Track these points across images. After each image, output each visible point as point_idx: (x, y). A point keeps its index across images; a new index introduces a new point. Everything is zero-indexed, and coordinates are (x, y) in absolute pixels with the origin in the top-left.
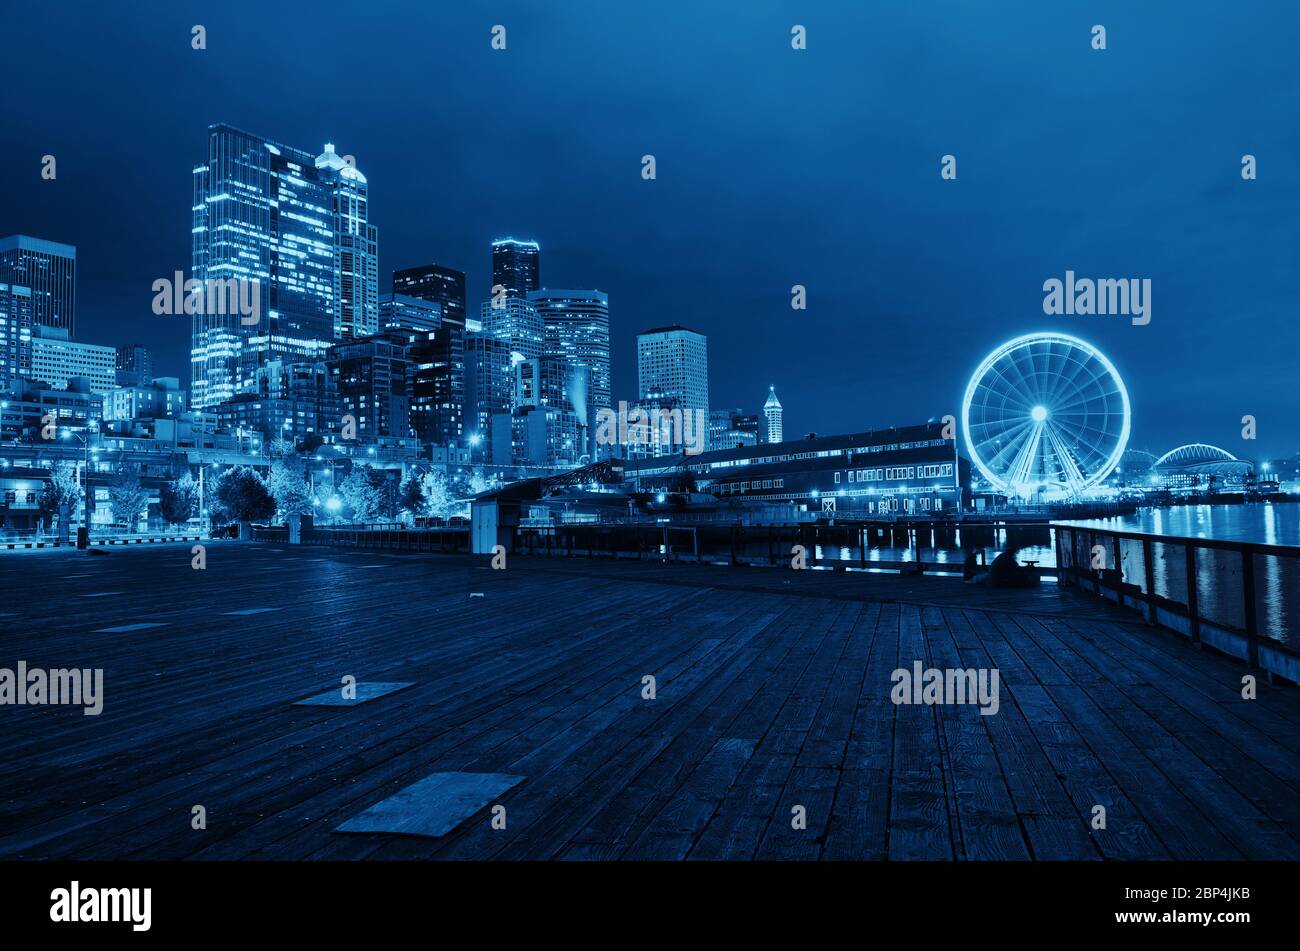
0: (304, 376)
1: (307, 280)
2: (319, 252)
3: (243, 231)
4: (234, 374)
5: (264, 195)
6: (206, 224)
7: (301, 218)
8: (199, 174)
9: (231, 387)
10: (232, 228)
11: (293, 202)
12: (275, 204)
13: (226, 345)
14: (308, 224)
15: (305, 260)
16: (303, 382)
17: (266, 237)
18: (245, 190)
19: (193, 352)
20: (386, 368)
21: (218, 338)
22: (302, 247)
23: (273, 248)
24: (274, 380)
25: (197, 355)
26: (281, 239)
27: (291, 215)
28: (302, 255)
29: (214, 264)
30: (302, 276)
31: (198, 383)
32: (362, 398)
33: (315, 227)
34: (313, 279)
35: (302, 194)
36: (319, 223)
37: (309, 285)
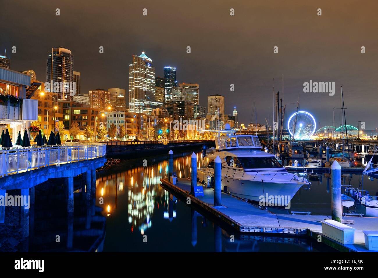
0: (164, 111)
1: (151, 88)
2: (152, 82)
3: (141, 79)
4: (140, 109)
5: (144, 71)
6: (133, 76)
7: (150, 75)
8: (131, 66)
9: (139, 111)
10: (140, 78)
11: (149, 72)
12: (146, 72)
13: (138, 102)
14: (151, 76)
15: (150, 84)
16: (164, 113)
17: (144, 80)
18: (141, 70)
19: (129, 103)
20: (175, 109)
21: (137, 101)
22: (150, 81)
23: (146, 82)
24: (158, 112)
25: (131, 104)
26: (147, 80)
27: (148, 75)
28: (150, 83)
29: (136, 86)
30: (150, 87)
31: (131, 110)
32: (171, 115)
33: (152, 77)
34: (152, 88)
35: (150, 70)
36: (153, 76)
37: (151, 89)
